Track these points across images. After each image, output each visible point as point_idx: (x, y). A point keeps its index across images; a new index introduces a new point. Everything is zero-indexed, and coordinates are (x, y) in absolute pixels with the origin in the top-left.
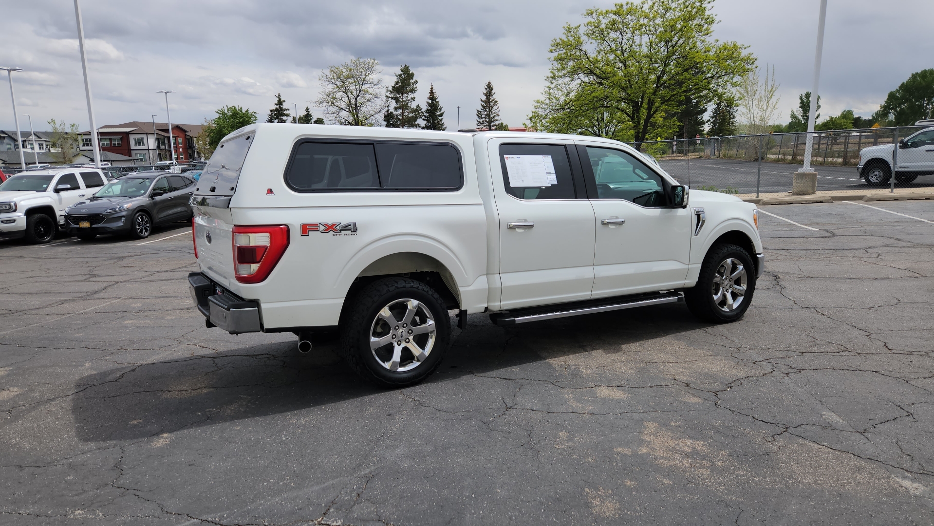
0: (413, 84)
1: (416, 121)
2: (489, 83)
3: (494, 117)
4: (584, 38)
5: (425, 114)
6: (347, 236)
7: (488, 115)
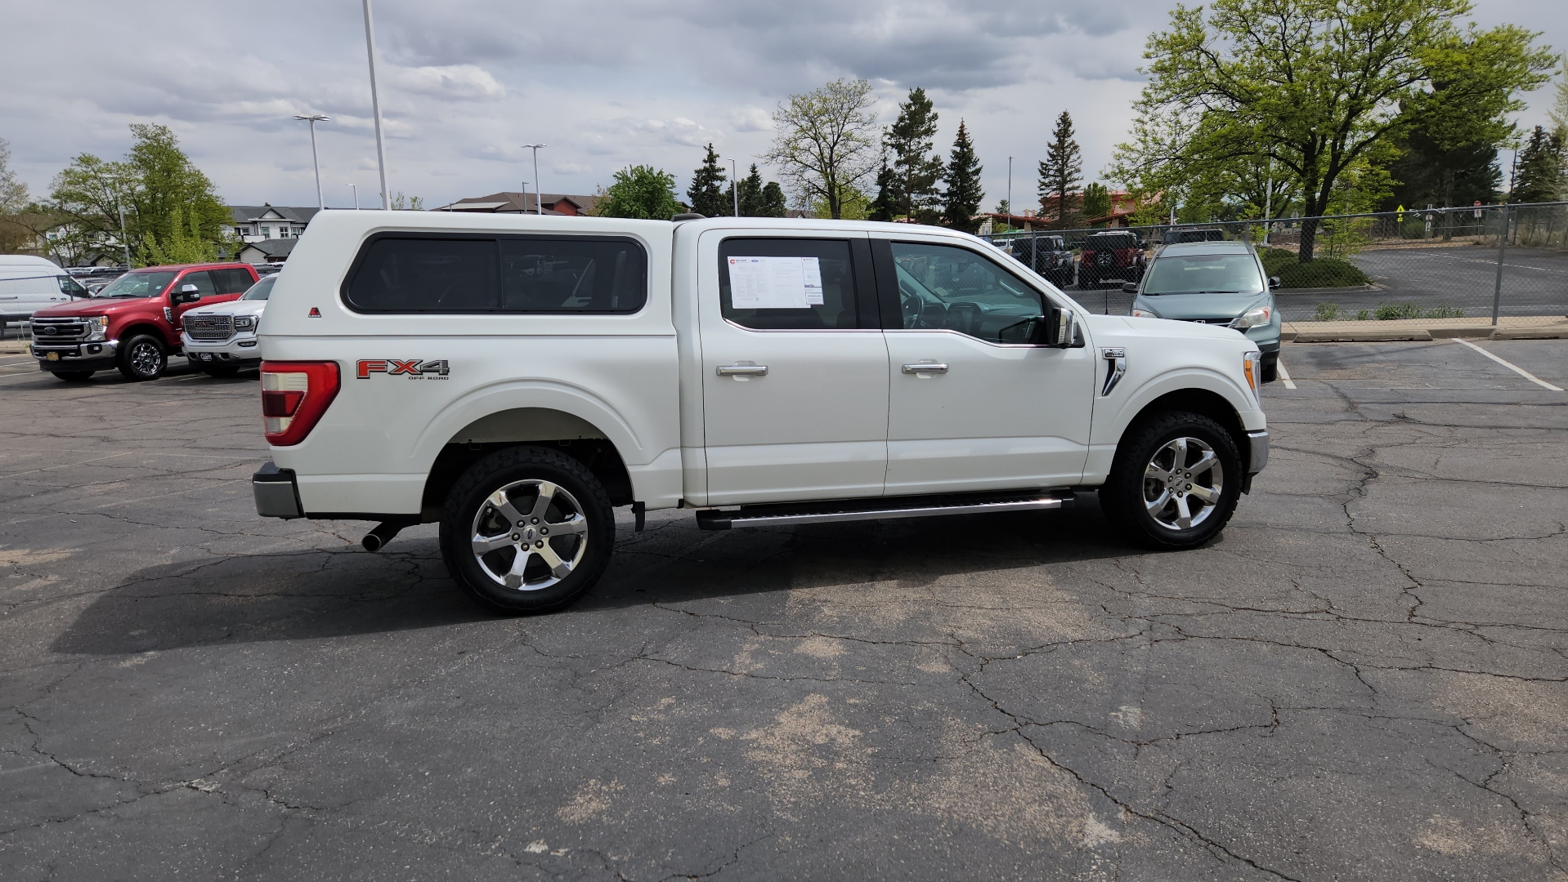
0: (930, 120)
1: (933, 183)
2: (1065, 114)
3: (1070, 174)
4: (1209, 32)
5: (948, 171)
6: (432, 381)
7: (1061, 171)
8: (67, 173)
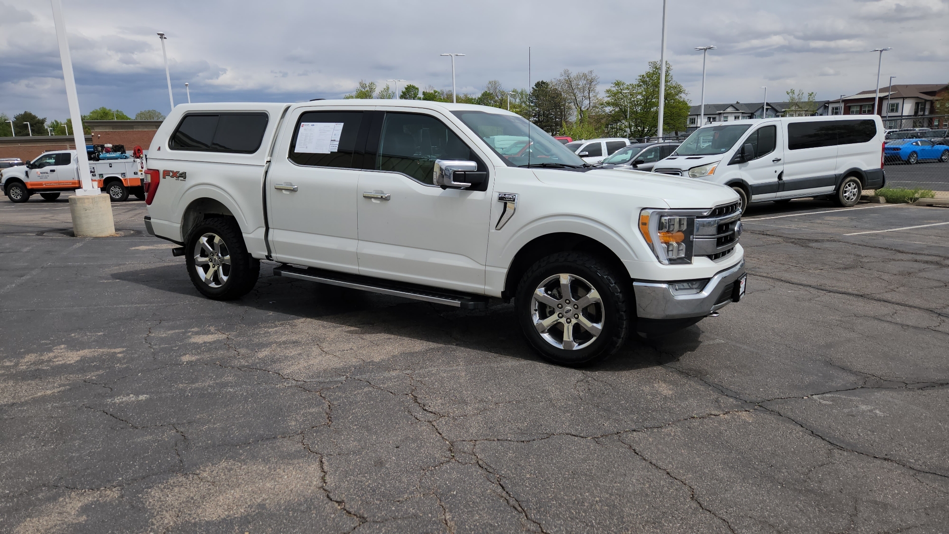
8: (608, 91)
